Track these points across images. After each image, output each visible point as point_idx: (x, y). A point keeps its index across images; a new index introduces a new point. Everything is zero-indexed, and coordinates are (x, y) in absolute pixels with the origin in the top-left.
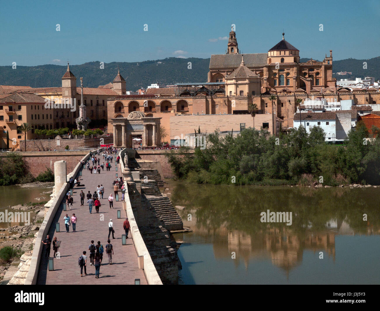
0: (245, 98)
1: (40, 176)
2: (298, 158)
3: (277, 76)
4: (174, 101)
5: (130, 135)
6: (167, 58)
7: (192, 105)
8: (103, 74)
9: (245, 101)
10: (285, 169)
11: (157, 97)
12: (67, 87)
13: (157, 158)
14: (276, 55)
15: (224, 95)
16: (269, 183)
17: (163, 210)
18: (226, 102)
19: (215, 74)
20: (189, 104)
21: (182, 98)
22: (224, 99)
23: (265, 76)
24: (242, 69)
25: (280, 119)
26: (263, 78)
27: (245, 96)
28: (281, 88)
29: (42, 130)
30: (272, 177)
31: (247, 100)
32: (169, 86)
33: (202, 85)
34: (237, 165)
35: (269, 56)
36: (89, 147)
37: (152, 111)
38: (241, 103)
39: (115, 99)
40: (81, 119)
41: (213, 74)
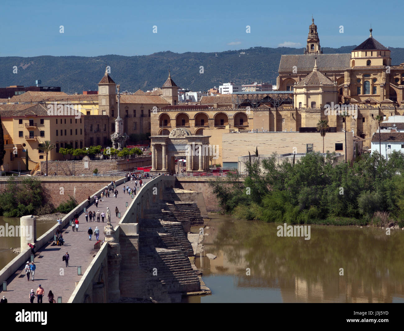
0: (317, 111)
1: (61, 205)
2: (371, 192)
3: (361, 82)
4: (231, 114)
5: (172, 157)
6: (252, 48)
7: (253, 119)
8: (175, 67)
9: (317, 114)
10: (354, 205)
11: (210, 109)
12: (104, 94)
13: (202, 187)
14: (361, 56)
15: (292, 107)
16: (334, 222)
17: (175, 266)
18: (295, 116)
19: (285, 79)
20: (250, 118)
21: (240, 111)
22: (291, 111)
23: (346, 83)
24: (315, 74)
25: (359, 138)
26: (344, 85)
27: (318, 109)
28: (366, 97)
29: (69, 148)
30: (338, 215)
31: (320, 113)
32: (245, 85)
33: (267, 94)
34: (296, 198)
35: (352, 57)
36: (123, 171)
37: (205, 126)
38: (312, 117)
39: (160, 111)
40: (116, 135)
41: (283, 79)
